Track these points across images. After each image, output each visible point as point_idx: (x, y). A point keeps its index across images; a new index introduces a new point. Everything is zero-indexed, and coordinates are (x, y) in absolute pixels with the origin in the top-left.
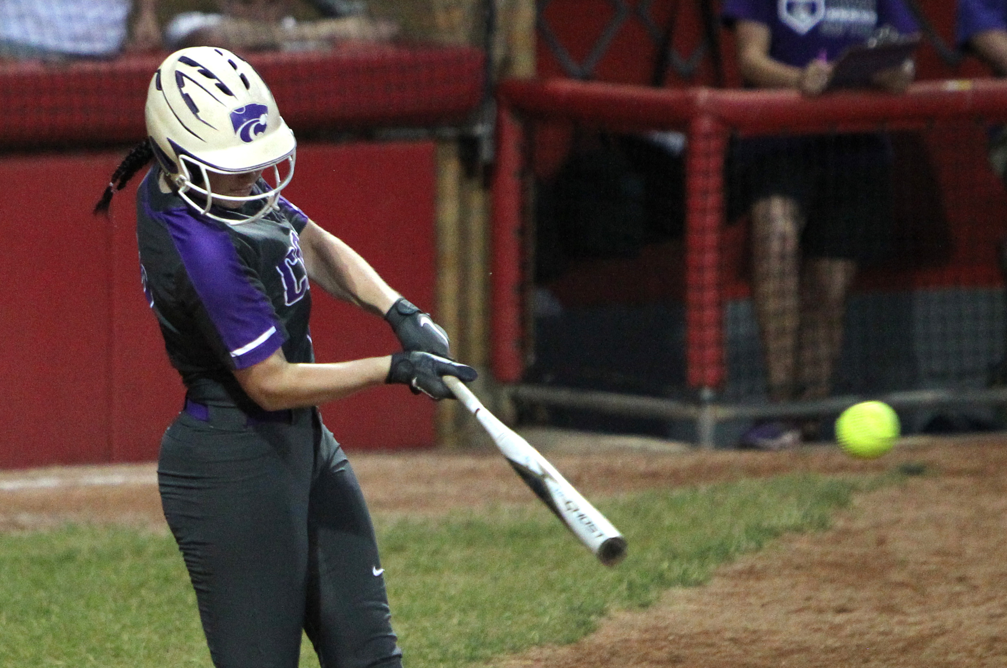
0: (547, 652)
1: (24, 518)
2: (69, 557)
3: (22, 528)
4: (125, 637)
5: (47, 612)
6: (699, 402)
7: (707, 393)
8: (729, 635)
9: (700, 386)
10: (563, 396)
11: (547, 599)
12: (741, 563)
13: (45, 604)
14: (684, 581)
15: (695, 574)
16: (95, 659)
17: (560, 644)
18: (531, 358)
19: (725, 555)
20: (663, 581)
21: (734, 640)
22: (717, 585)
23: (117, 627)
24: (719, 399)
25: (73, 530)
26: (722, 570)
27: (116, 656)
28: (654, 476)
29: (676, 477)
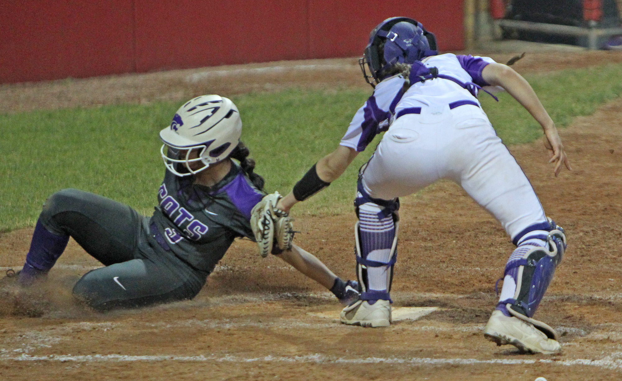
0: (518, 147)
1: (268, 86)
2: (289, 104)
3: (267, 90)
4: (317, 142)
5: (279, 131)
6: (589, 28)
7: (593, 23)
8: (604, 138)
9: (589, 20)
10: (525, 25)
11: (518, 123)
12: (610, 104)
13: (278, 127)
14: (583, 113)
15: (588, 109)
16: (302, 152)
17: (524, 143)
18: (510, 7)
19: (602, 101)
20: (573, 114)
21: (607, 141)
22: (599, 115)
23: (312, 137)
24: (599, 27)
25: (291, 92)
26: (601, 107)
27: (313, 151)
28: (568, 63)
29: (579, 64)
